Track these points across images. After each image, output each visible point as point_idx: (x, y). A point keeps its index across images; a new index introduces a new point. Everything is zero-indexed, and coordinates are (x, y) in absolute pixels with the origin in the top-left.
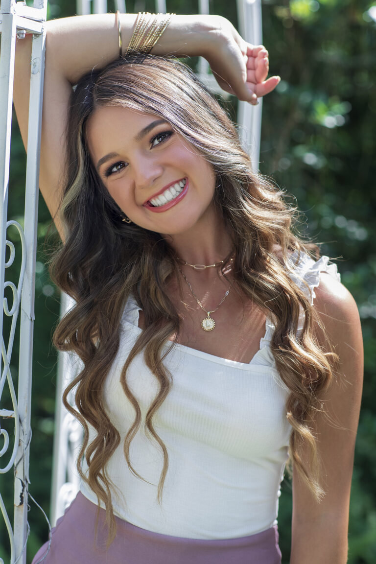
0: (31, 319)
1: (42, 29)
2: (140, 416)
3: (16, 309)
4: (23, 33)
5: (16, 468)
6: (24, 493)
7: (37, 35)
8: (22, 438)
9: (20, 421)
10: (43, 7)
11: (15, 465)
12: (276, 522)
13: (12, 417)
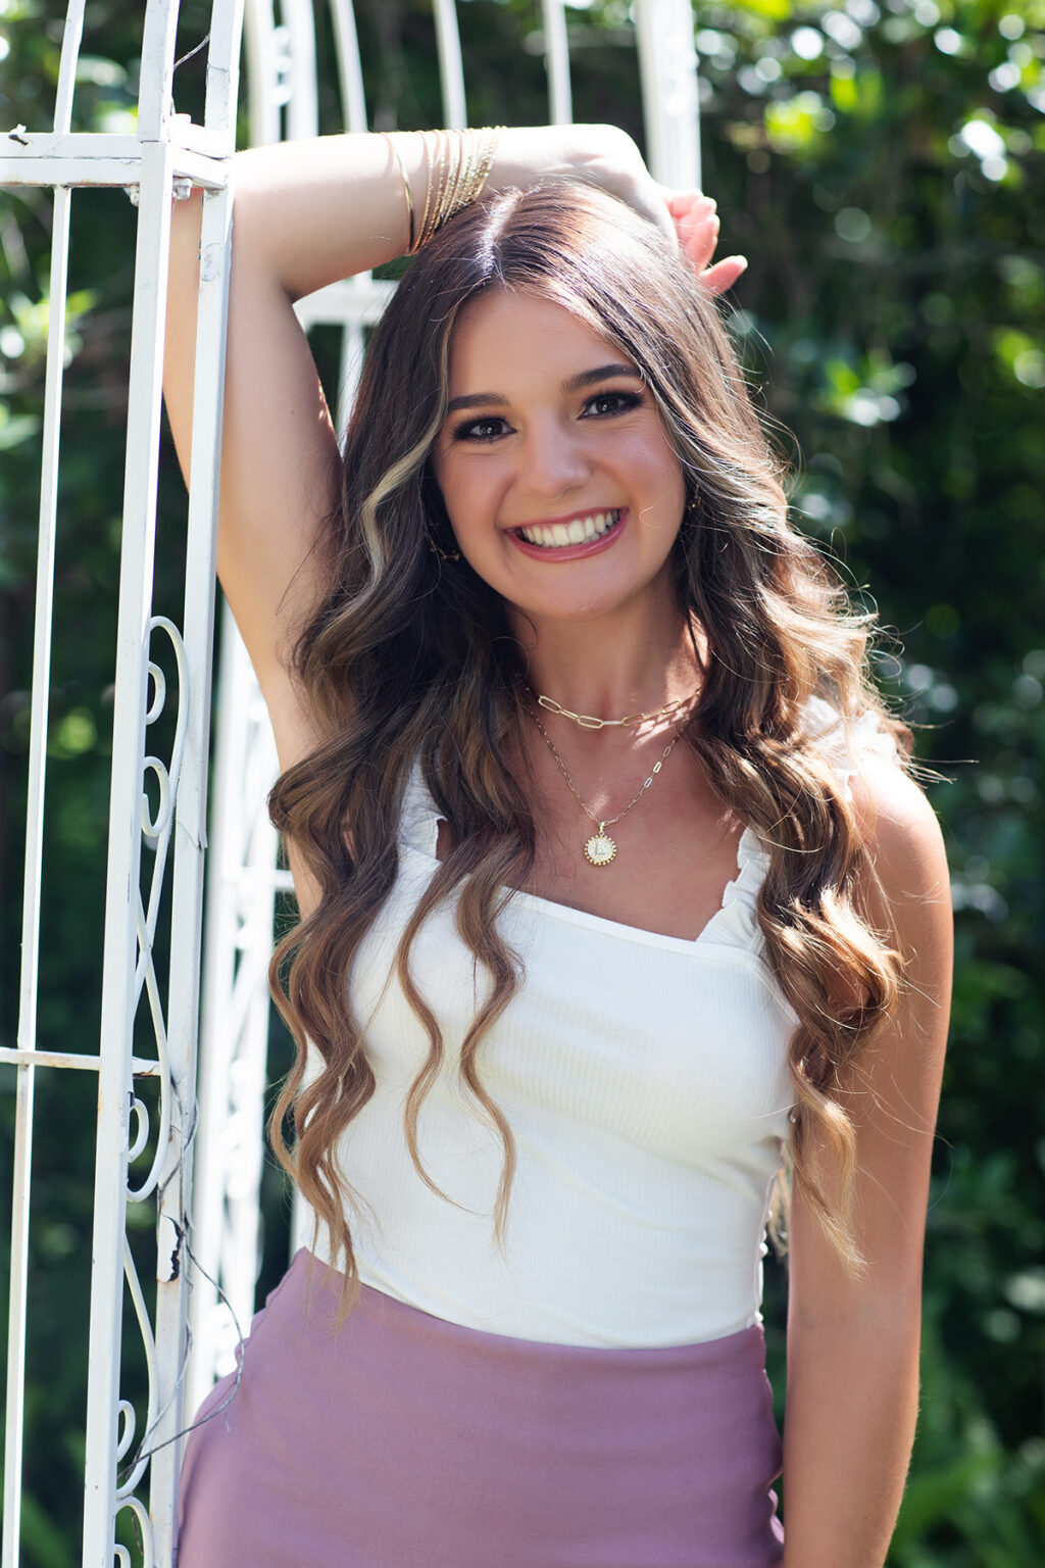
0: (200, 846)
1: (226, 176)
2: (440, 1048)
3: (167, 821)
4: (186, 187)
5: (161, 1192)
6: (180, 1251)
7: (214, 191)
8: (177, 1124)
9: (173, 1082)
10: (227, 127)
11: (160, 1186)
12: (760, 1317)
13: (154, 1073)
